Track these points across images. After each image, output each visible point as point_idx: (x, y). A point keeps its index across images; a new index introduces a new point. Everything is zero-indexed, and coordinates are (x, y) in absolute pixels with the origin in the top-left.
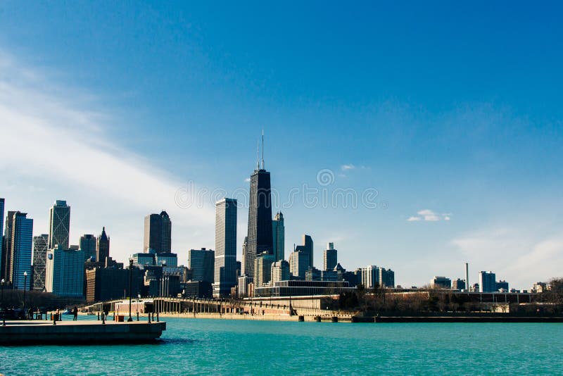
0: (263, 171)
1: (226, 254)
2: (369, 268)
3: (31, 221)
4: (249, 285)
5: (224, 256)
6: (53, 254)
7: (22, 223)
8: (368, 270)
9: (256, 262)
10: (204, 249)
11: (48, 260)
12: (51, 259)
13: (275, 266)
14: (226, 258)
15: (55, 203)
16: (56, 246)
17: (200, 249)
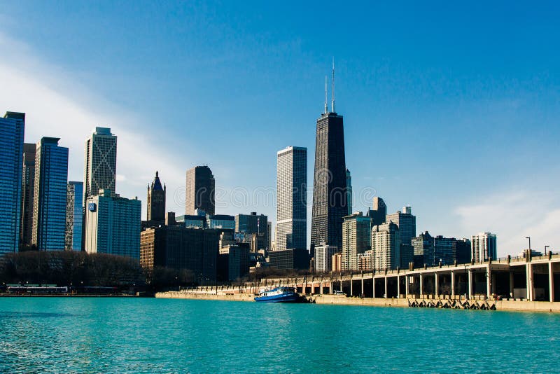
0: (335, 114)
1: (293, 217)
2: (482, 236)
3: (65, 151)
4: (334, 257)
5: (291, 220)
6: (97, 203)
7: (54, 152)
8: (481, 238)
9: (344, 226)
10: (255, 213)
11: (89, 213)
12: (94, 211)
13: (378, 231)
14: (294, 223)
15: (94, 131)
16: (101, 191)
17: (250, 214)
